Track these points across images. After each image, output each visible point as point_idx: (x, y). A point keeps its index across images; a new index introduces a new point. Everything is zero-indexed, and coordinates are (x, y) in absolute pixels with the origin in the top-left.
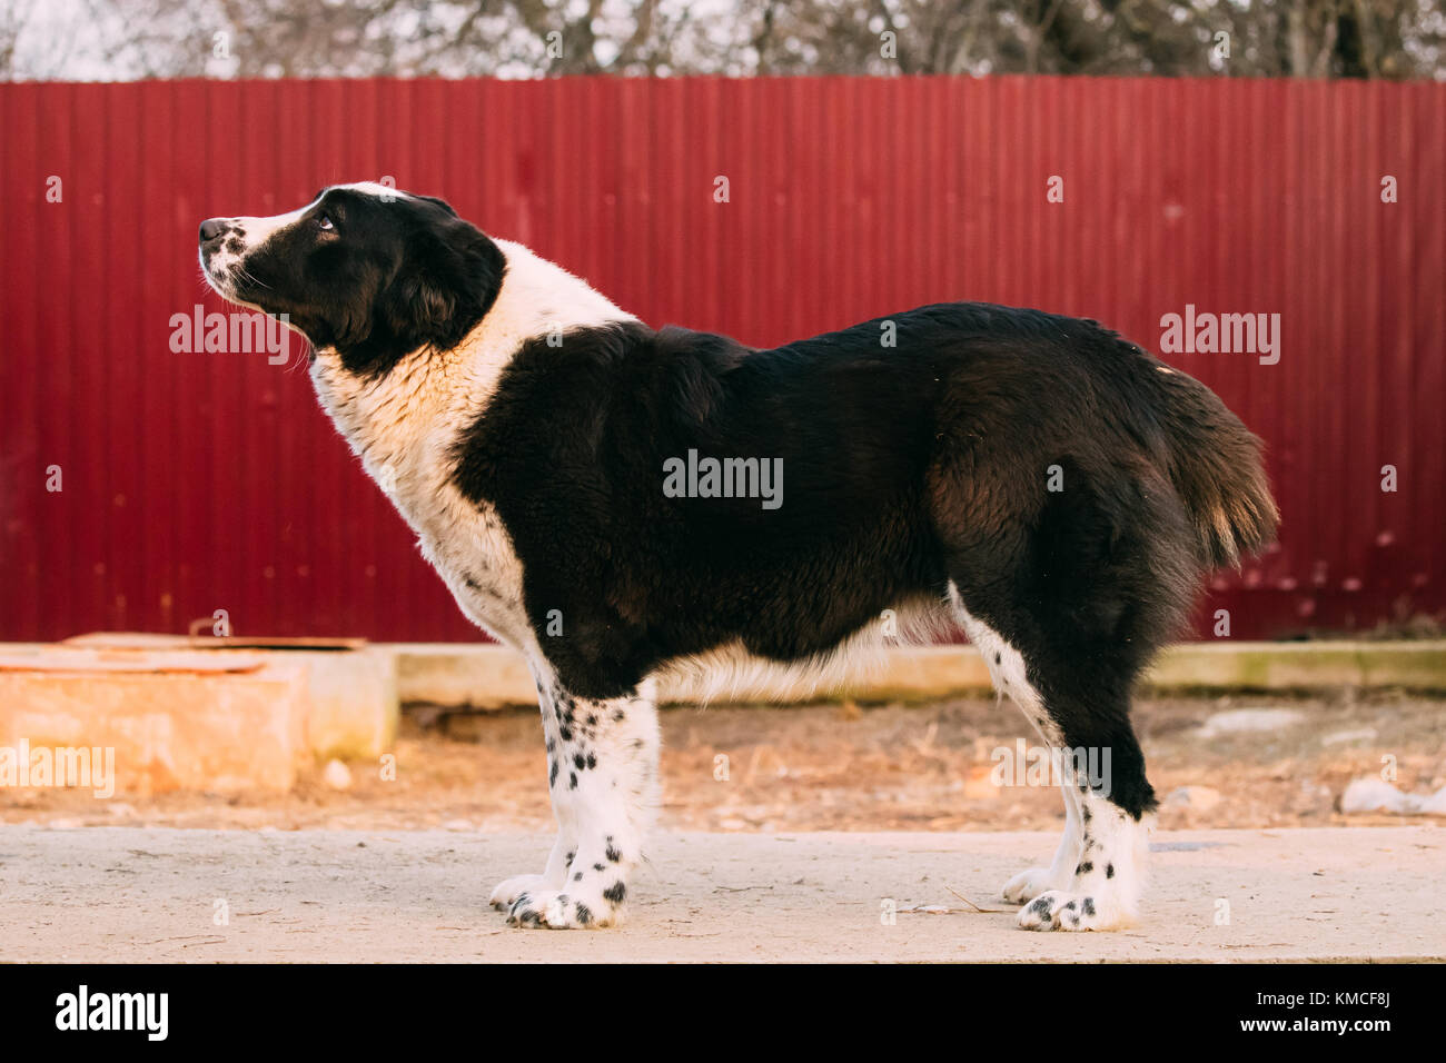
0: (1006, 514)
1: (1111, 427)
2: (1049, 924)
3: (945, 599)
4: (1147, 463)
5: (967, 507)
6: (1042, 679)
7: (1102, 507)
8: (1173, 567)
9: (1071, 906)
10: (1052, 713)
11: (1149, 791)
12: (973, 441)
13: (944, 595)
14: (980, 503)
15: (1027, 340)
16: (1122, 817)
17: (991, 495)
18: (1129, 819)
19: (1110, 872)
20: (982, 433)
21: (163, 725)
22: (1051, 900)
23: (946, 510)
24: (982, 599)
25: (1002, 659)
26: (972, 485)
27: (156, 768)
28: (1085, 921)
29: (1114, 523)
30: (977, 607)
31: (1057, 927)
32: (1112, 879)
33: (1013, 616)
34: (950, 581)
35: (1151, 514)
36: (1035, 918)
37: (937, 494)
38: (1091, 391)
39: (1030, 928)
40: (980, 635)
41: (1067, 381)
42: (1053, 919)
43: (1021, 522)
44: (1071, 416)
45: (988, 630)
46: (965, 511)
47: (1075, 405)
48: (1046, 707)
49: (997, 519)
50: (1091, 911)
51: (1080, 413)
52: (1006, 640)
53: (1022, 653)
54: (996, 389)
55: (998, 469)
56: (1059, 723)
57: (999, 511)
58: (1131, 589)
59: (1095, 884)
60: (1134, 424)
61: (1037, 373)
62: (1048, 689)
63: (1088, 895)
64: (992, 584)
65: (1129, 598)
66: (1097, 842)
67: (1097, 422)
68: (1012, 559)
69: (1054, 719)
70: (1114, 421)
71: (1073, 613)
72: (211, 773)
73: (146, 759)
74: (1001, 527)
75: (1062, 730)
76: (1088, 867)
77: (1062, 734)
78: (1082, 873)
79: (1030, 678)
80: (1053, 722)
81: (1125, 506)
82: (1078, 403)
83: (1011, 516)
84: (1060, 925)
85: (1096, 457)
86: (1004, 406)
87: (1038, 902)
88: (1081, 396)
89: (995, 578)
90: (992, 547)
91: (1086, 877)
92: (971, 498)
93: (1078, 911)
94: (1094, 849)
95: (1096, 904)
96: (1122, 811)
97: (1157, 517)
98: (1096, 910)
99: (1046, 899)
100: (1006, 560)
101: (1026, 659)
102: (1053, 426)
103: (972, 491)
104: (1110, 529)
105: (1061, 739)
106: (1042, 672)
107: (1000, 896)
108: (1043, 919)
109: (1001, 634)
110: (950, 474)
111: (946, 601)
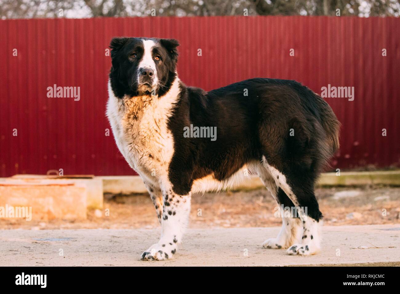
0: (278, 136)
1: (305, 109)
2: (296, 253)
3: (262, 161)
4: (315, 119)
5: (268, 134)
6: (291, 182)
7: (305, 132)
8: (324, 148)
9: (302, 248)
10: (294, 192)
11: (320, 214)
12: (270, 114)
13: (261, 160)
14: (272, 132)
15: (280, 85)
16: (314, 221)
17: (275, 131)
18: (316, 222)
19: (312, 237)
20: (272, 112)
21: (51, 200)
22: (296, 246)
23: (263, 135)
24: (273, 160)
25: (279, 178)
26: (270, 128)
27: (49, 213)
28: (306, 252)
29: (308, 137)
30: (271, 163)
31: (298, 254)
32: (313, 239)
33: (282, 165)
34: (263, 156)
35: (318, 133)
36: (292, 252)
37: (260, 130)
38: (299, 99)
39: (291, 254)
40: (273, 171)
41: (292, 96)
42: (297, 252)
43: (282, 138)
44: (295, 106)
45: (275, 169)
46: (268, 135)
47: (295, 103)
48: (292, 191)
49: (276, 137)
50: (307, 249)
51: (297, 105)
52: (280, 172)
53: (285, 175)
54: (274, 99)
55: (276, 122)
56: (296, 195)
57: (277, 135)
58: (314, 155)
59: (308, 241)
60: (311, 108)
61: (284, 94)
62: (293, 185)
63: (307, 245)
64: (276, 156)
65: (313, 158)
66: (307, 229)
67: (302, 107)
68: (280, 149)
69: (294, 194)
70: (306, 107)
71: (299, 163)
72: (64, 214)
73: (46, 210)
74: (277, 139)
75: (297, 197)
76: (306, 237)
77: (297, 198)
78: (304, 239)
79: (287, 182)
80: (294, 195)
81: (311, 132)
82: (296, 102)
83: (280, 136)
84: (299, 253)
85: (302, 117)
86: (277, 104)
87: (293, 247)
88: (297, 100)
89: (276, 154)
90: (275, 145)
91: (305, 240)
92: (269, 131)
93: (304, 249)
94: (307, 232)
95: (309, 247)
96: (314, 220)
97: (319, 134)
98: (309, 249)
99: (295, 246)
100: (279, 149)
101: (286, 177)
102: (291, 109)
103: (269, 129)
104: (307, 138)
105: (296, 200)
106: (291, 181)
107: (262, 246)
108: (294, 252)
109: (279, 170)
110: (263, 125)
111: (262, 162)
